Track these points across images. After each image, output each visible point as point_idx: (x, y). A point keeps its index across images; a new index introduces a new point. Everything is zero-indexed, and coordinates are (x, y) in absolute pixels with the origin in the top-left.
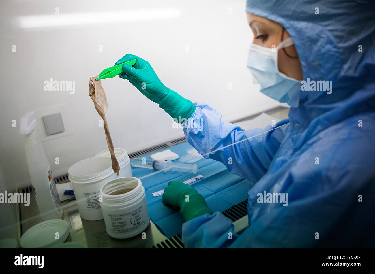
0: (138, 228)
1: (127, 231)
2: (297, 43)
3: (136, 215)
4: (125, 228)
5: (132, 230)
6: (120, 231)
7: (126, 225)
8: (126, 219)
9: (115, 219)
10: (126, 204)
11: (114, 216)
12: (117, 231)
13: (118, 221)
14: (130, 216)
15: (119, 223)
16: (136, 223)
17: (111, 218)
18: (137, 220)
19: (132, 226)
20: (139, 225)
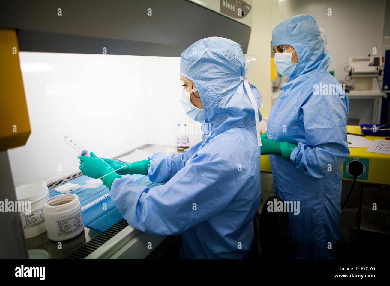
0: (79, 229)
1: (71, 232)
2: (199, 91)
3: (78, 219)
4: (70, 230)
5: (75, 231)
6: (66, 233)
7: (71, 227)
8: (71, 222)
9: (62, 224)
10: (71, 210)
11: (61, 221)
12: (63, 233)
13: (65, 225)
14: (74, 220)
15: (66, 226)
16: (78, 225)
17: (59, 224)
18: (78, 222)
19: (75, 227)
20: (80, 227)
